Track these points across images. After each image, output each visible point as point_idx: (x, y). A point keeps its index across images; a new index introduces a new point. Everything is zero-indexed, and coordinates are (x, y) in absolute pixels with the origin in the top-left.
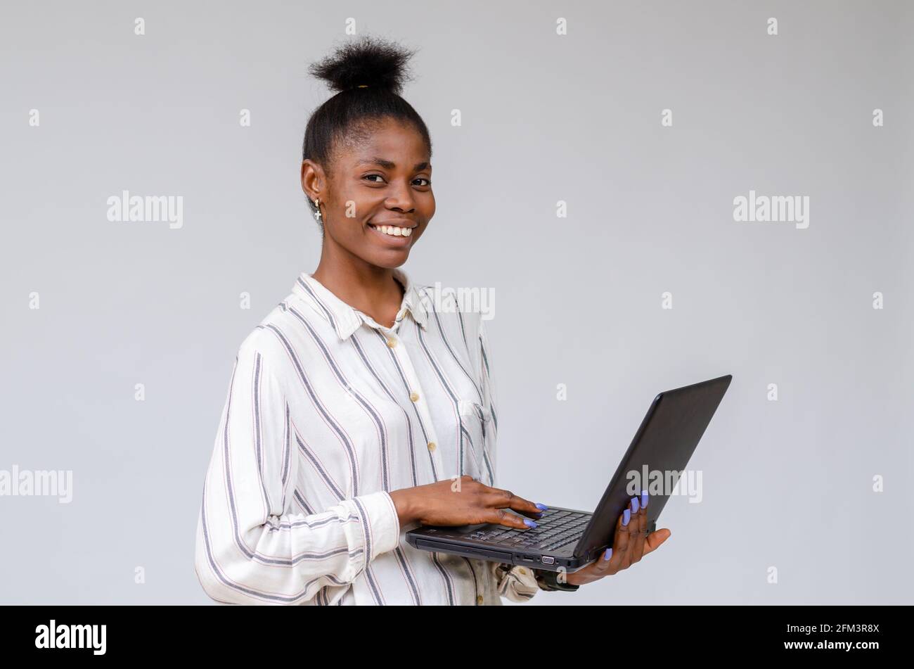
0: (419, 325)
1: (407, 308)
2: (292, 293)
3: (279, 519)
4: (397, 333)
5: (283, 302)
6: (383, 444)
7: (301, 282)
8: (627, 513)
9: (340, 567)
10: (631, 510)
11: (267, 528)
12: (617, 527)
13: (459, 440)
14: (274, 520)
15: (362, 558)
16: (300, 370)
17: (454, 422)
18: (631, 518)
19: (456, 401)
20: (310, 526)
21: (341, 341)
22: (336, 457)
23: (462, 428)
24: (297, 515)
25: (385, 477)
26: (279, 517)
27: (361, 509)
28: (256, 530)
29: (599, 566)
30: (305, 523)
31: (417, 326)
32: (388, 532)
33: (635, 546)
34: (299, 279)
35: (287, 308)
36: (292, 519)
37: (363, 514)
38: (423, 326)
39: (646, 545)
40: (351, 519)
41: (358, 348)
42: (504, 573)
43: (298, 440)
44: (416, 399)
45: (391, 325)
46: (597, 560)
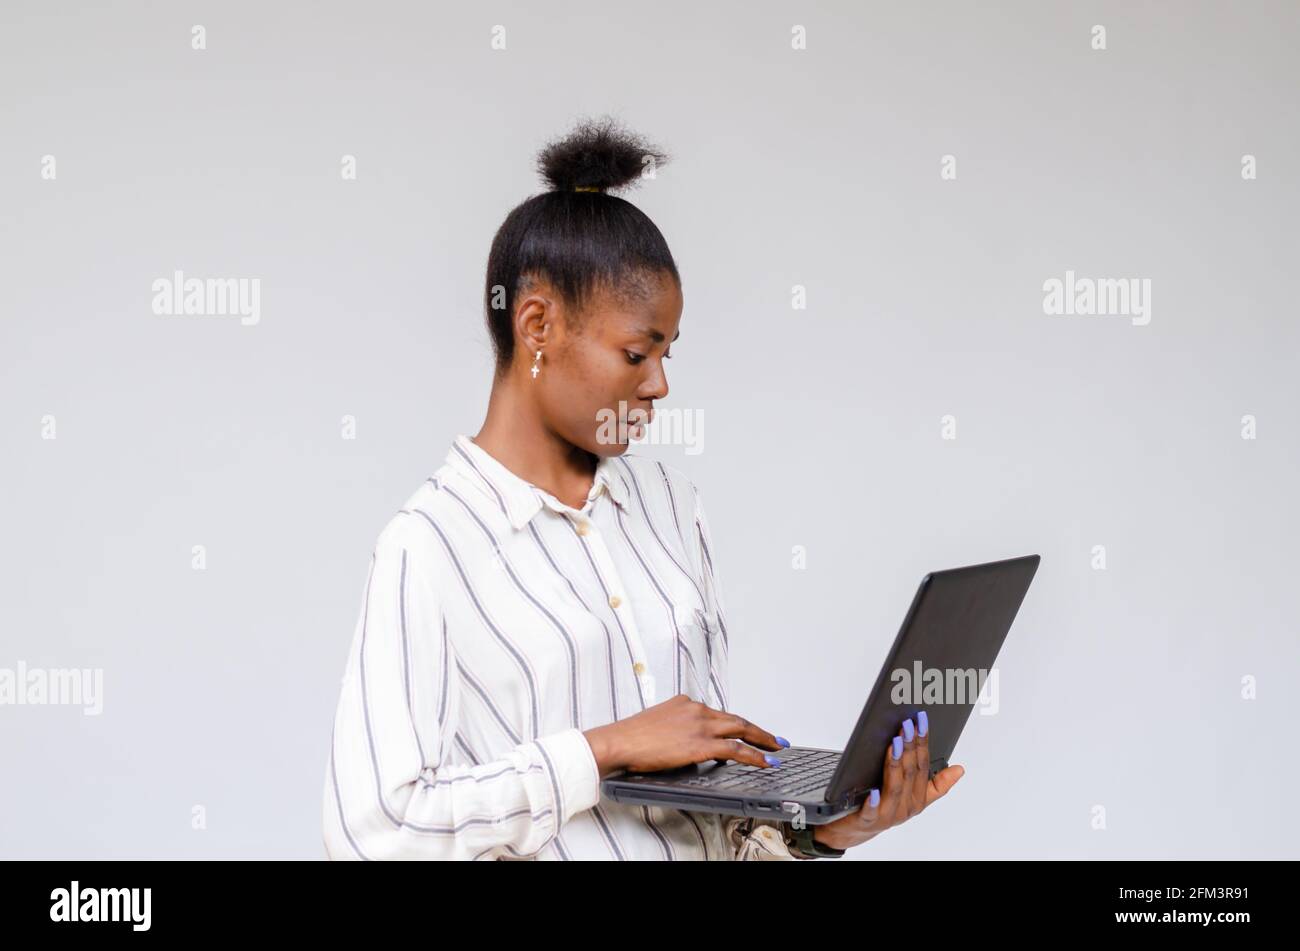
0: (618, 506)
1: (603, 482)
2: (445, 463)
3: (435, 773)
4: (590, 515)
5: (434, 478)
6: (574, 668)
7: (458, 449)
8: (898, 741)
9: (522, 834)
10: (904, 737)
11: (420, 785)
12: (886, 762)
13: (676, 658)
14: (429, 775)
15: (550, 821)
16: (460, 570)
17: (669, 634)
18: (905, 750)
19: (672, 607)
20: (478, 781)
21: (515, 531)
22: (513, 689)
23: (680, 643)
24: (459, 765)
25: (575, 713)
26: (434, 770)
27: (545, 755)
28: (405, 791)
29: (864, 815)
30: (470, 777)
31: (615, 507)
32: (583, 785)
33: (914, 790)
34: (455, 445)
35: (440, 486)
36: (452, 772)
37: (548, 761)
38: (624, 506)
39: (931, 789)
40: (533, 769)
41: (538, 539)
42: (743, 838)
43: (459, 666)
44: (616, 605)
45: (581, 505)
46: (861, 808)
